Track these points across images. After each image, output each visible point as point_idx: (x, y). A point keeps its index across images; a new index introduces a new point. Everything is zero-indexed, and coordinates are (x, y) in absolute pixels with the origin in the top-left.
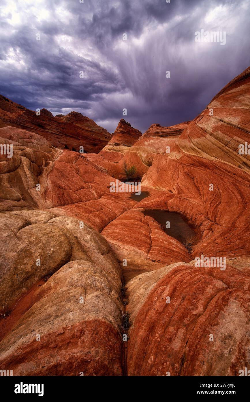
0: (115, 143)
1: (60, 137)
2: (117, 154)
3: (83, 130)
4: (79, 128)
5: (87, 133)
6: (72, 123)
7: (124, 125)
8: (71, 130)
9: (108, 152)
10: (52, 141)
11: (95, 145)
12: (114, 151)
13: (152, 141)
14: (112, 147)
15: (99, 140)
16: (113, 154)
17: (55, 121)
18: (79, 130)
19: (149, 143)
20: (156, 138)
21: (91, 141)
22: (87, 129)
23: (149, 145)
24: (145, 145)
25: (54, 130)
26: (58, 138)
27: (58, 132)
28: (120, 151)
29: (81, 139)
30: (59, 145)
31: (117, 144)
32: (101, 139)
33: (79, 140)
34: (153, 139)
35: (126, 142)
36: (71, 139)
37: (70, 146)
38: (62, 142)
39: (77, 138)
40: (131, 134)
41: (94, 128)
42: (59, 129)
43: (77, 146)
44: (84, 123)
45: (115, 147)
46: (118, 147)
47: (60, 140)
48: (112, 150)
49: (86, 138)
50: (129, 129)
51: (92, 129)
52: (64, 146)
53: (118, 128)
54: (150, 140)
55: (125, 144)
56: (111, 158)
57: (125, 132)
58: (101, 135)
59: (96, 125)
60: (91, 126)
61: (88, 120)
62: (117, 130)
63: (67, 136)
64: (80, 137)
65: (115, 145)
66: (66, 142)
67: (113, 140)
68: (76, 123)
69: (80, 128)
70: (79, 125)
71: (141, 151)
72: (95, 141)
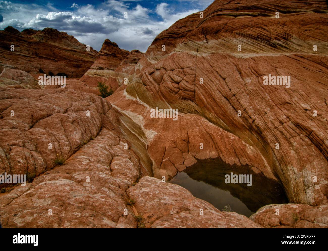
0: (99, 67)
1: (32, 59)
2: (100, 79)
3: (61, 49)
4: (55, 47)
5: (67, 53)
6: (46, 41)
7: (108, 46)
8: (46, 50)
9: (91, 77)
10: (22, 66)
11: (78, 67)
12: (96, 76)
13: (128, 68)
14: (95, 71)
15: (83, 61)
16: (96, 79)
17: (25, 41)
18: (56, 50)
19: (126, 69)
20: (132, 65)
21: (72, 63)
22: (66, 48)
23: (126, 71)
24: (122, 72)
25: (25, 52)
26: (29, 61)
27: (29, 53)
28: (103, 76)
29: (59, 61)
30: (32, 69)
31: (101, 68)
32: (85, 59)
33: (57, 61)
34: (130, 66)
35: (110, 65)
36: (47, 61)
37: (46, 70)
38: (35, 66)
39: (54, 59)
40: (117, 56)
41: (75, 47)
42: (30, 50)
43: (54, 69)
44: (61, 41)
45: (99, 72)
46: (101, 71)
47: (32, 63)
48: (94, 75)
49: (66, 59)
50: (114, 50)
51: (72, 48)
52: (38, 70)
53: (102, 49)
54: (127, 67)
55: (110, 68)
56: (93, 84)
57: (110, 54)
58: (84, 55)
59: (78, 43)
60: (71, 44)
61: (66, 38)
62: (101, 52)
63: (41, 57)
64: (57, 59)
65: (99, 69)
66: (41, 65)
67: (97, 63)
68: (52, 42)
69: (57, 48)
70: (56, 44)
71: (119, 77)
72: (78, 62)
